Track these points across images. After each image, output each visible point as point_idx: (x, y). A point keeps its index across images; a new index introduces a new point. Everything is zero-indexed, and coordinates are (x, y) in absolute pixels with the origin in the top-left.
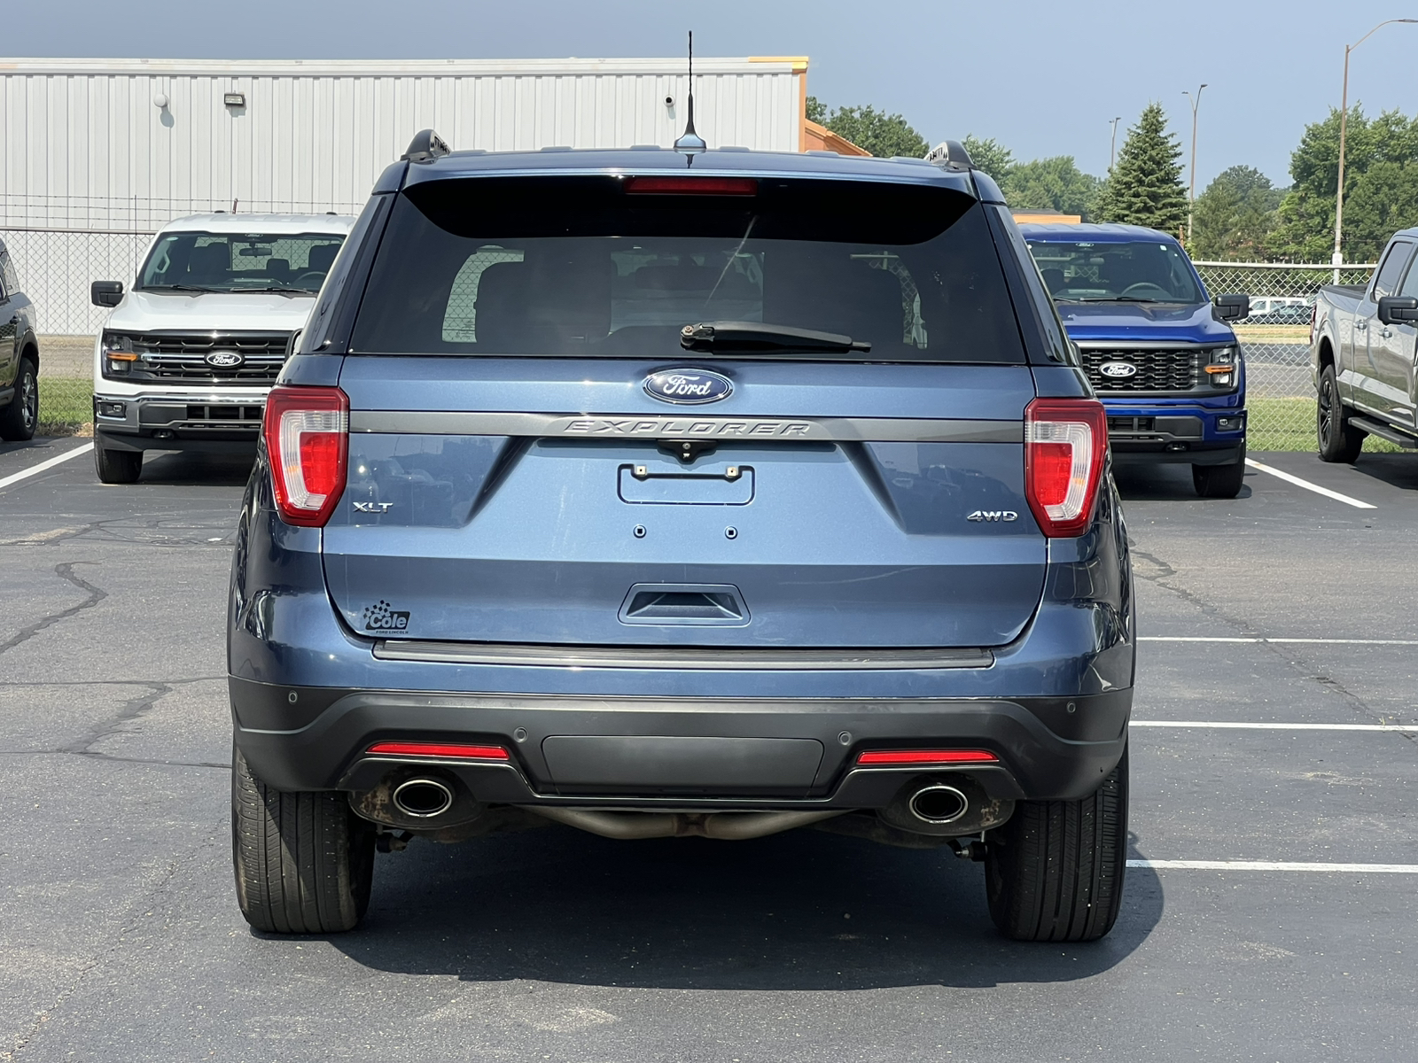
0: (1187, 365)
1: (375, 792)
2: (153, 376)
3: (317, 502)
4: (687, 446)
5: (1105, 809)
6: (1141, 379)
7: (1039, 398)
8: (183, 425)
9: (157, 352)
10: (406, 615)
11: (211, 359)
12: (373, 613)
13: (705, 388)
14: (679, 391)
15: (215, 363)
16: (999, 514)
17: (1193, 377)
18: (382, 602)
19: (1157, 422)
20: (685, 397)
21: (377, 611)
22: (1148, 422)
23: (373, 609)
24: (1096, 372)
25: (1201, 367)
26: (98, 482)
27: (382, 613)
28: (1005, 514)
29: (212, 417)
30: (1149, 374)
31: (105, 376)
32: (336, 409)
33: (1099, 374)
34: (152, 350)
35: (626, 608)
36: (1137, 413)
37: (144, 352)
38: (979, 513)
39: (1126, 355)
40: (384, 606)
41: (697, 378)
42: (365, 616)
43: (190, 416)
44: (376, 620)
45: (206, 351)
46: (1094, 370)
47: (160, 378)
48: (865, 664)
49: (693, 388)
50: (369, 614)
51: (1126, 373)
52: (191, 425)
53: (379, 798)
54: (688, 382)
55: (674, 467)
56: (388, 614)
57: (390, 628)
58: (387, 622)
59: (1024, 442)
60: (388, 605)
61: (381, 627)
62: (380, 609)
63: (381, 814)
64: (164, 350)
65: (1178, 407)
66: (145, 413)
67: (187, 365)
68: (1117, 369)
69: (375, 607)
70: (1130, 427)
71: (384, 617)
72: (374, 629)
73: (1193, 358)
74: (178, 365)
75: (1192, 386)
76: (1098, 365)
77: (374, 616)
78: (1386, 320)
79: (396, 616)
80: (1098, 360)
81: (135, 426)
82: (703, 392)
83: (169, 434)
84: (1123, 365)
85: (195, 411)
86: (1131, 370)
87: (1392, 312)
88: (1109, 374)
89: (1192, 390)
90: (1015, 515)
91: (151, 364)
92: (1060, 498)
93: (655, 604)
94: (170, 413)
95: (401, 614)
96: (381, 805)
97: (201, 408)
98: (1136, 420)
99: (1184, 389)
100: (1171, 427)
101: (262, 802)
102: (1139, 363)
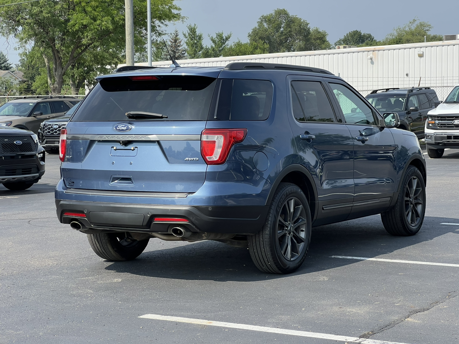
2: (438, 127)
4: (121, 142)
5: (265, 238)
7: (206, 129)
8: (446, 141)
9: (439, 120)
10: (73, 182)
11: (454, 122)
15: (455, 123)
16: (193, 159)
18: (70, 180)
20: (121, 130)
26: (429, 158)
28: (195, 159)
29: (454, 139)
31: (427, 128)
34: (438, 120)
35: (111, 181)
37: (436, 121)
38: (187, 158)
41: (124, 126)
43: (448, 139)
44: (69, 184)
45: (453, 120)
47: (440, 128)
48: (156, 196)
52: (455, 141)
54: (122, 127)
55: (123, 147)
56: (71, 182)
57: (71, 186)
59: (201, 140)
64: (441, 120)
66: (436, 138)
67: (447, 124)
74: (445, 124)
81: (433, 142)
82: (125, 129)
83: (443, 144)
85: (449, 137)
90: (198, 159)
91: (438, 124)
92: (211, 154)
93: (119, 180)
94: (442, 138)
97: (451, 136)
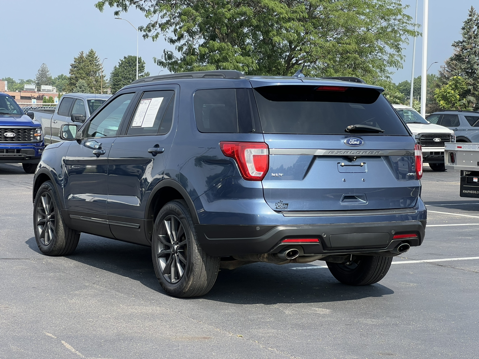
0: (29, 133)
1: (264, 254)
3: (260, 174)
4: (355, 157)
6: (17, 138)
10: (287, 204)
12: (278, 204)
13: (358, 142)
14: (353, 143)
16: (412, 174)
17: (31, 137)
18: (280, 201)
19: (22, 151)
20: (354, 145)
21: (279, 203)
22: (18, 151)
23: (278, 203)
24: (3, 135)
25: (33, 134)
27: (281, 204)
30: (19, 136)
32: (265, 148)
33: (4, 136)
35: (341, 200)
36: (5, 148)
38: (409, 174)
39: (12, 130)
40: (281, 202)
41: (356, 140)
42: (276, 205)
44: (279, 206)
46: (2, 135)
49: (355, 142)
50: (277, 204)
51: (12, 136)
53: (265, 255)
54: (355, 141)
56: (282, 204)
57: (283, 208)
58: (282, 207)
60: (282, 202)
61: (280, 208)
62: (280, 203)
63: (266, 260)
65: (28, 146)
68: (9, 135)
69: (278, 202)
70: (14, 152)
71: (281, 205)
72: (278, 208)
73: (31, 131)
75: (31, 140)
76: (4, 133)
77: (278, 205)
78: (73, 121)
79: (284, 205)
80: (3, 132)
84: (11, 133)
86: (14, 135)
87: (76, 118)
88: (7, 136)
89: (31, 141)
95: (286, 204)
96: (266, 257)
98: (5, 150)
99: (29, 141)
100: (26, 152)
101: (202, 260)
102: (16, 133)
